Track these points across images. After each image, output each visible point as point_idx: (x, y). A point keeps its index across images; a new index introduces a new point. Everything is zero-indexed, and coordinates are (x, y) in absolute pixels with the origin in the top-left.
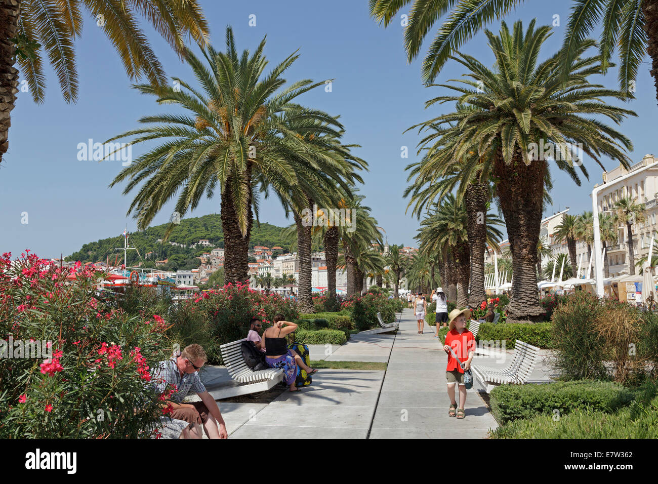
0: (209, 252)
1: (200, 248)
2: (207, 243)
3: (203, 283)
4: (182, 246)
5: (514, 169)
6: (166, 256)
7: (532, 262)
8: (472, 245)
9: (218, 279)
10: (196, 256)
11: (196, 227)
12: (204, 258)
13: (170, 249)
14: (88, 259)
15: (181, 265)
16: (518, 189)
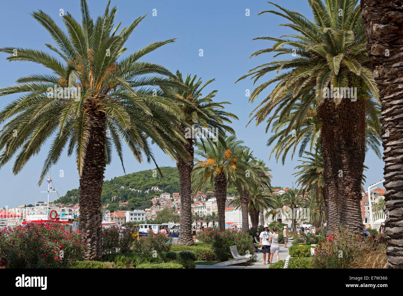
0: (159, 195)
1: (152, 192)
2: (158, 189)
3: (153, 219)
4: (138, 191)
5: (335, 111)
6: (126, 198)
7: (355, 199)
8: (328, 185)
9: (164, 216)
10: (149, 199)
11: (149, 177)
12: (154, 201)
13: (130, 193)
14: (70, 202)
15: (137, 206)
16: (340, 130)
